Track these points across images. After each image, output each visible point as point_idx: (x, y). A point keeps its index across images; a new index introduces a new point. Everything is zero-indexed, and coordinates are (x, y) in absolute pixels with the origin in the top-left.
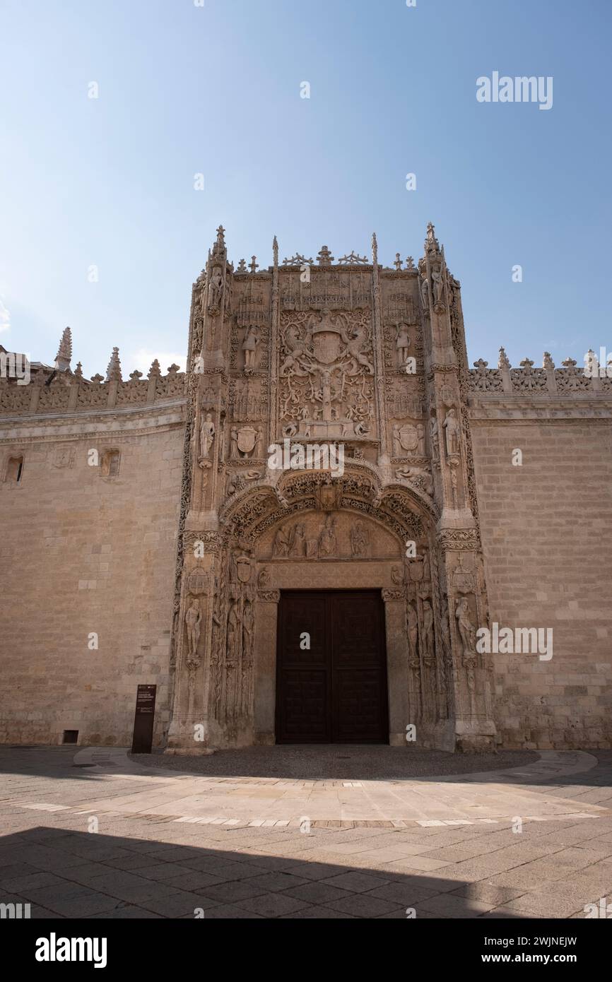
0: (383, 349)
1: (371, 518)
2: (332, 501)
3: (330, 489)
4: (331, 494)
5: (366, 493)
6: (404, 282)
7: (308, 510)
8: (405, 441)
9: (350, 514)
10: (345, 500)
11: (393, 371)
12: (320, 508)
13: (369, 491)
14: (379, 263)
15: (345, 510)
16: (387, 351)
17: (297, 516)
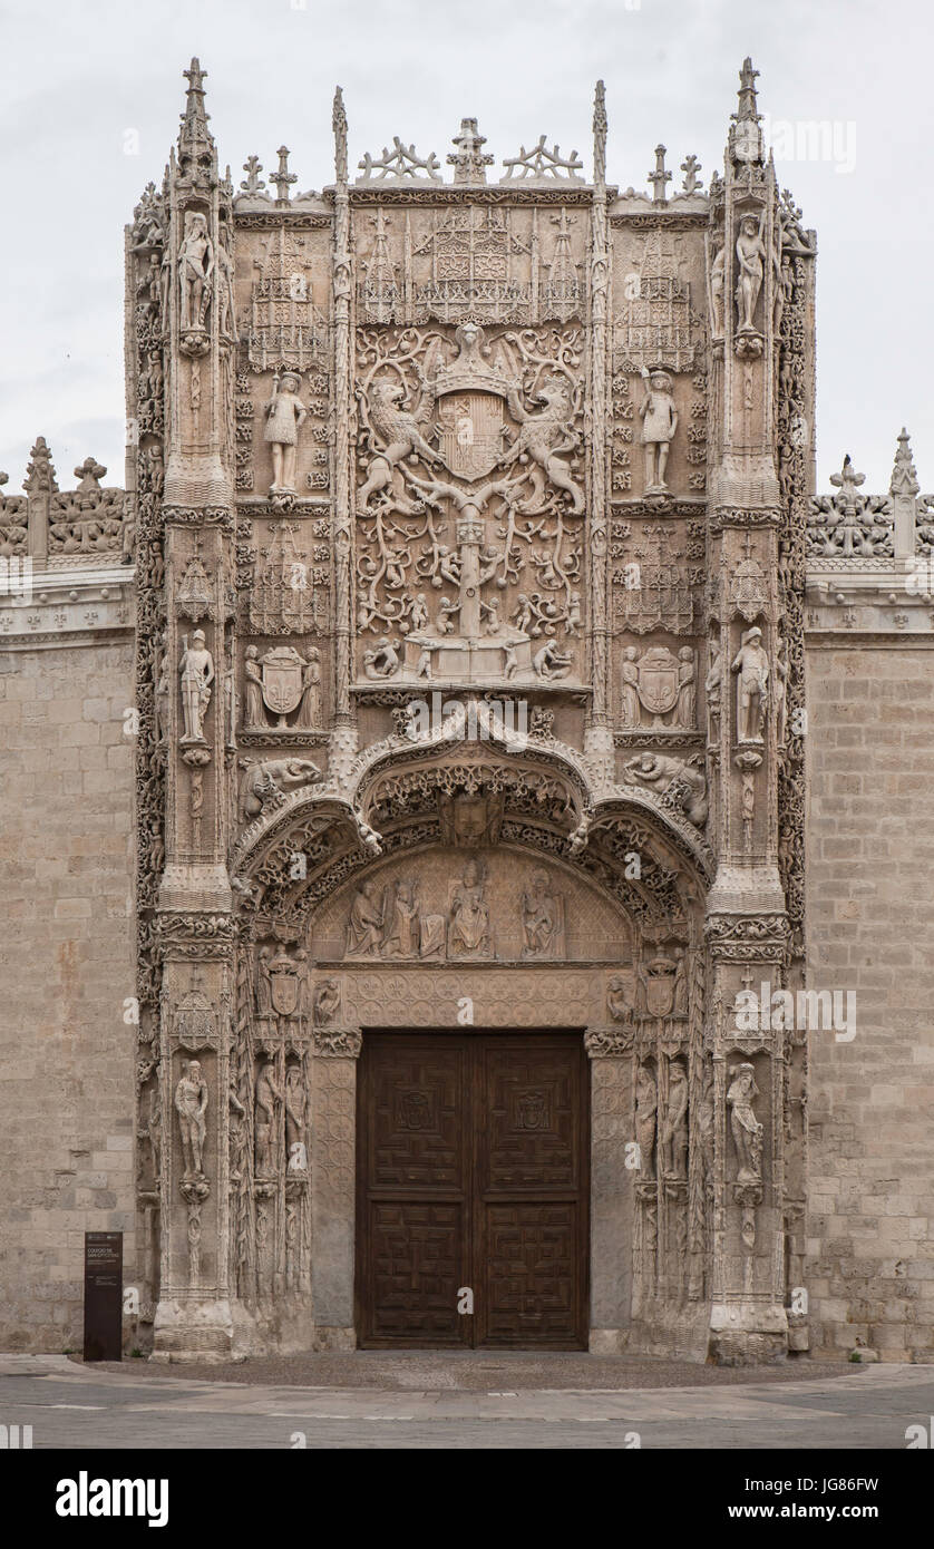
0: (609, 442)
1: (567, 867)
2: (480, 828)
3: (476, 803)
4: (477, 815)
5: (557, 814)
6: (671, 237)
7: (423, 847)
8: (649, 689)
9: (518, 856)
10: (508, 827)
11: (630, 506)
12: (452, 843)
13: (562, 809)
14: (610, 181)
15: (510, 847)
16: (620, 447)
17: (400, 860)
